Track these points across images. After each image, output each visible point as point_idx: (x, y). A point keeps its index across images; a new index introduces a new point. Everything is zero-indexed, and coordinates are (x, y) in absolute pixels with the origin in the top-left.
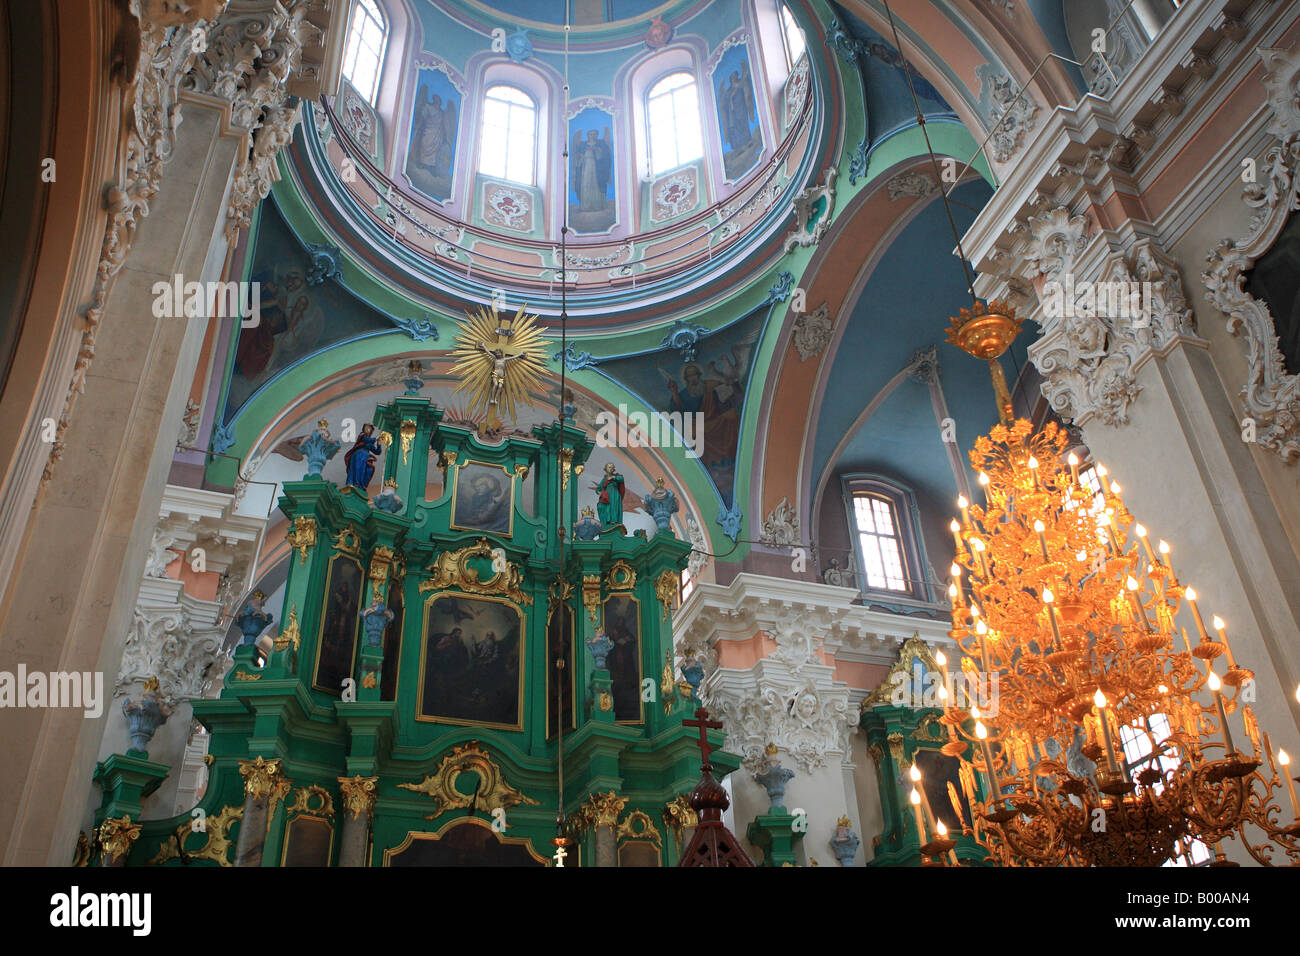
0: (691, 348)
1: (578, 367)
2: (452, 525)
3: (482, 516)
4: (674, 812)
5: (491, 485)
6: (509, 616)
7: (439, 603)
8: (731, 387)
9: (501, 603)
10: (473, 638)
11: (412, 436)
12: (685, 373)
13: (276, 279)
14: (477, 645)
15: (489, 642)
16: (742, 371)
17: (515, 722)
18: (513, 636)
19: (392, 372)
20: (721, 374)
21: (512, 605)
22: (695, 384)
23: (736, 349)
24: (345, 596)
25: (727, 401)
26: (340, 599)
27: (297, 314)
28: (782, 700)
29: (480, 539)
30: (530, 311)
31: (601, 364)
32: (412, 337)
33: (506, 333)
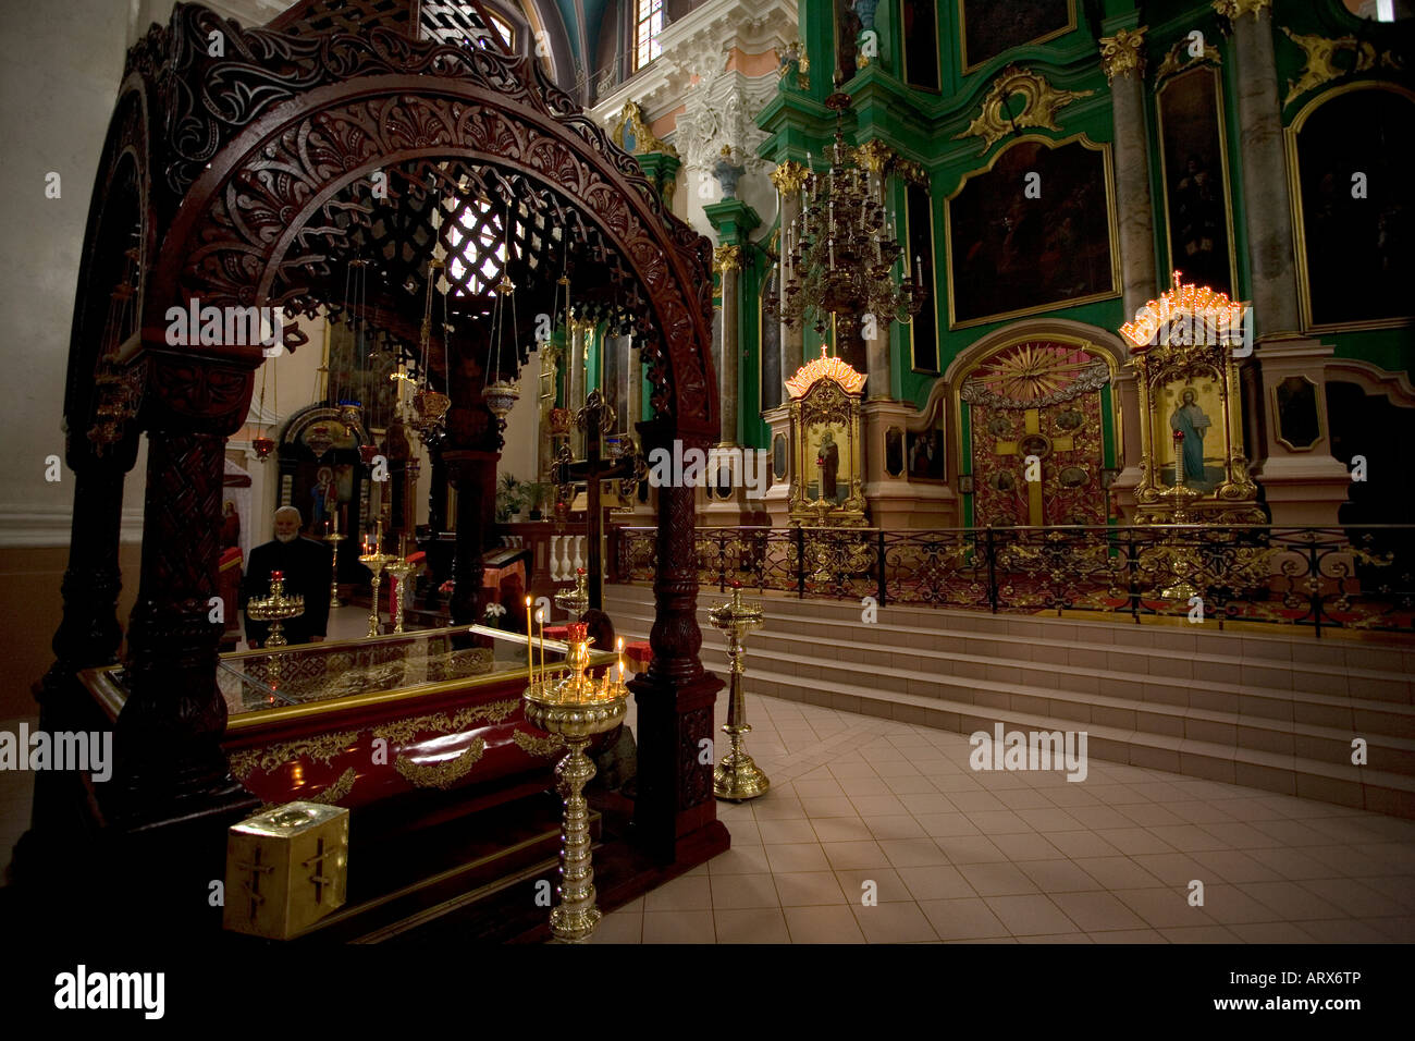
17: (1065, 22)
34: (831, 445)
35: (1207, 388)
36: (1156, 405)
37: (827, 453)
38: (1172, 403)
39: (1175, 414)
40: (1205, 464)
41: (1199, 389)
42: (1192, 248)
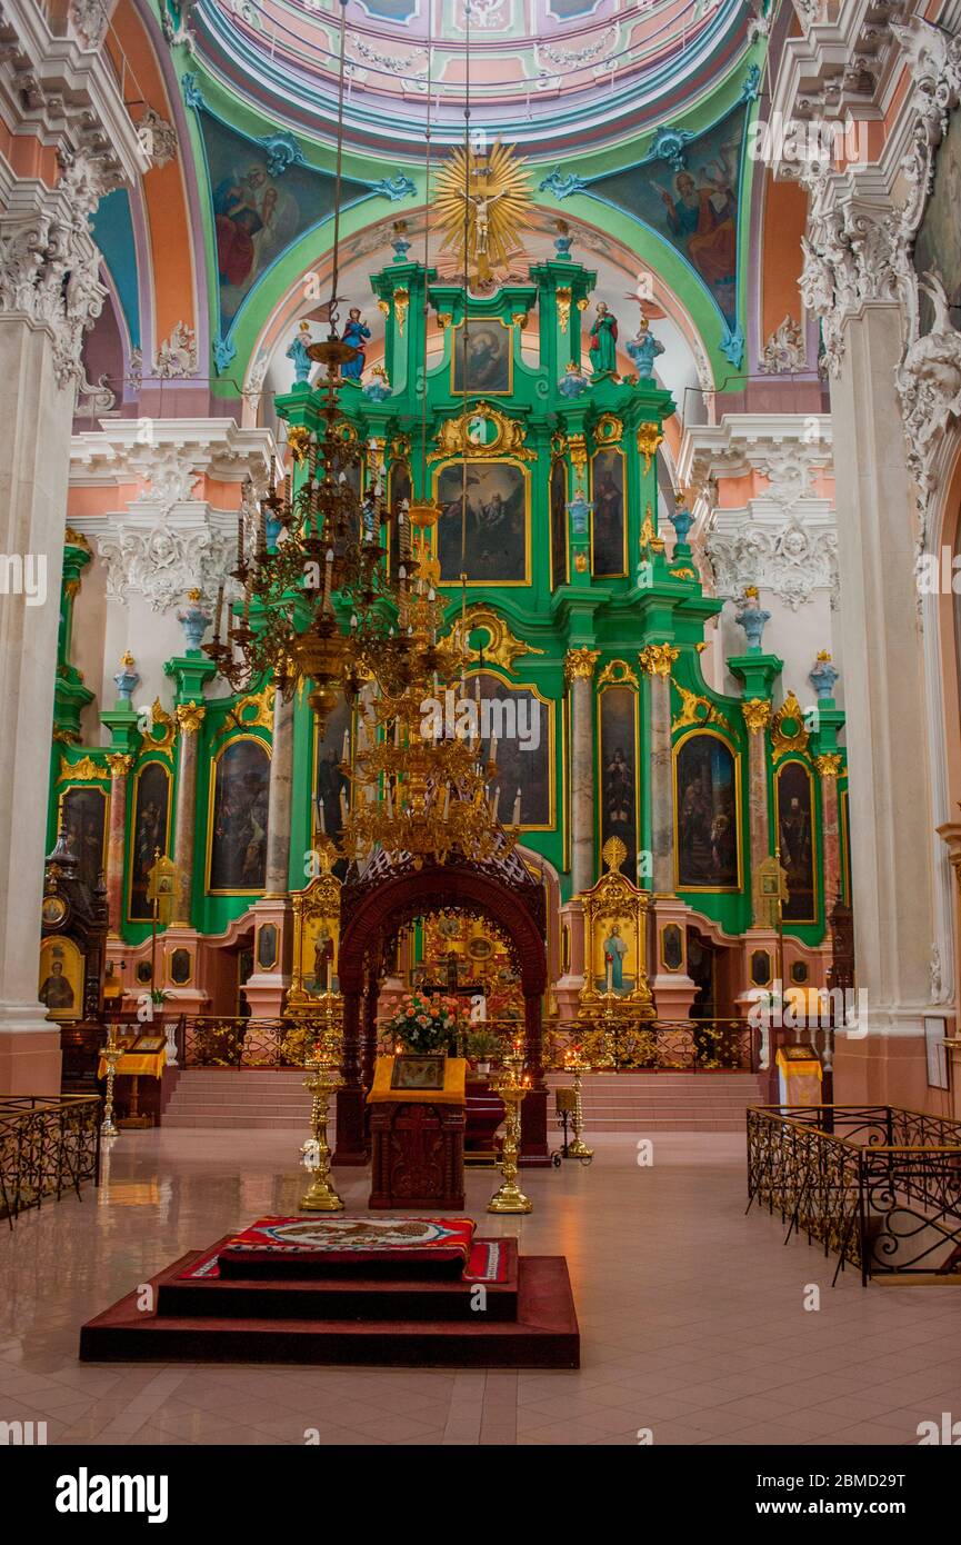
0: (678, 157)
1: (565, 194)
2: (453, 392)
3: (482, 375)
4: (644, 660)
5: (488, 341)
6: (513, 474)
7: (446, 472)
8: (724, 196)
9: (505, 464)
10: (480, 502)
11: (405, 305)
12: (678, 183)
13: (238, 183)
14: (484, 509)
15: (495, 504)
16: (733, 177)
17: (522, 577)
18: (519, 495)
19: (379, 236)
20: (712, 181)
21: (515, 463)
22: (689, 194)
23: (724, 152)
25: (724, 210)
27: (269, 208)
28: (770, 539)
29: (479, 402)
30: (506, 140)
31: (590, 186)
32: (389, 198)
33: (484, 173)
34: (327, 939)
36: (594, 933)
37: (323, 946)
38: (605, 932)
39: (606, 941)
40: (624, 978)
41: (622, 925)
42: (614, 816)
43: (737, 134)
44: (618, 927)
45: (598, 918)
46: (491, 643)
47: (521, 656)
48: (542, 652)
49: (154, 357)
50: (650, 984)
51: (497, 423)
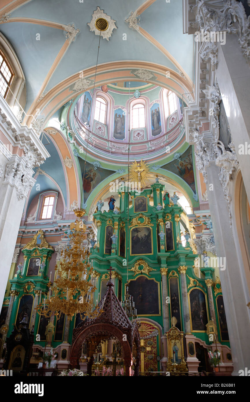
0: (179, 158)
1: (157, 169)
2: (134, 212)
3: (141, 208)
4: (179, 270)
5: (142, 201)
6: (148, 229)
7: (133, 230)
8: (190, 165)
9: (146, 227)
10: (141, 236)
11: (124, 194)
12: (180, 164)
13: (87, 172)
15: (144, 236)
16: (191, 161)
17: (151, 253)
20: (187, 162)
21: (149, 227)
22: (183, 166)
23: (189, 156)
24: (110, 234)
25: (190, 168)
26: (109, 235)
27: (94, 177)
29: (140, 214)
31: (162, 167)
32: (120, 173)
33: (139, 166)
35: (178, 342)
36: (170, 344)
39: (173, 347)
40: (178, 358)
41: (177, 342)
42: (174, 311)
43: (191, 152)
44: (176, 343)
45: (170, 340)
46: (144, 268)
47: (151, 271)
48: (156, 270)
49: (69, 208)
50: (186, 360)
51: (144, 218)
